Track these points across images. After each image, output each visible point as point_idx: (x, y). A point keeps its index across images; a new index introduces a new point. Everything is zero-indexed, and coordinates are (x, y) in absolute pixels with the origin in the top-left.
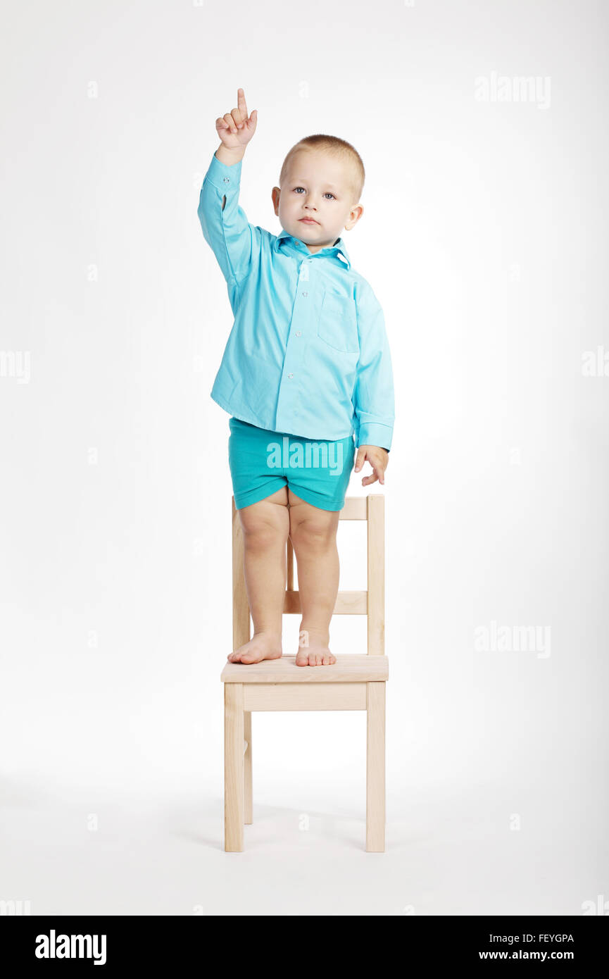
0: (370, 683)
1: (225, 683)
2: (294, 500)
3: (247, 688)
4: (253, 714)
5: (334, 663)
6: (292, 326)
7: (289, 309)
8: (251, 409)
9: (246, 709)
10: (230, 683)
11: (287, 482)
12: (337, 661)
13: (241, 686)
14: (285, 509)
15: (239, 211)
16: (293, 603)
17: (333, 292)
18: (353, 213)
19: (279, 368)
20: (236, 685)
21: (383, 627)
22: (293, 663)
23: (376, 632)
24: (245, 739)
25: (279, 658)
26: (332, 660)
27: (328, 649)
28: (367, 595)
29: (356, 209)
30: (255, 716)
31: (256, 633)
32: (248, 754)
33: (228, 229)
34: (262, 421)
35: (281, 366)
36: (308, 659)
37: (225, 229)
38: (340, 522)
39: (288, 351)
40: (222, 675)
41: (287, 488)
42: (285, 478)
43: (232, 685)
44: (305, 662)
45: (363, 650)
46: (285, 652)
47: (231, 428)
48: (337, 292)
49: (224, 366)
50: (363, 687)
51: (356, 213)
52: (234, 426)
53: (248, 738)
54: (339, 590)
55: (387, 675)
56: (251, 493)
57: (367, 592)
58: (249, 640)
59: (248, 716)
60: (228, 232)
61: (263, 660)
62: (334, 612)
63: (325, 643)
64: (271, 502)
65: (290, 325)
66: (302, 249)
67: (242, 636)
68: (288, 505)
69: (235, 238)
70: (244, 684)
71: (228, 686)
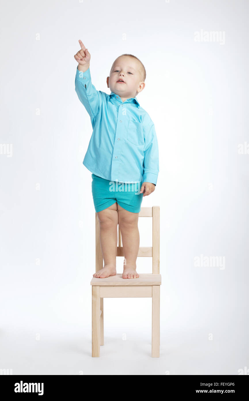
0: (153, 286)
1: (92, 286)
2: (120, 208)
3: (101, 288)
4: (104, 299)
5: (138, 277)
6: (116, 136)
7: (114, 128)
8: (100, 170)
9: (101, 297)
10: (94, 286)
11: (117, 201)
12: (139, 277)
13: (99, 287)
14: (116, 212)
15: (93, 87)
16: (120, 252)
17: (132, 120)
18: (140, 86)
19: (111, 154)
20: (97, 287)
21: (159, 262)
22: (121, 277)
23: (156, 264)
24: (101, 309)
25: (115, 275)
26: (137, 276)
27: (135, 271)
28: (152, 249)
29: (141, 84)
30: (105, 300)
31: (105, 265)
32: (102, 316)
33: (89, 97)
34: (105, 176)
35: (112, 153)
36: (127, 275)
37: (88, 97)
38: (139, 218)
39: (115, 147)
40: (91, 282)
41: (117, 204)
42: (115, 199)
43: (95, 287)
44: (126, 277)
45: (150, 271)
46: (118, 272)
47: (92, 178)
48: (134, 120)
49: (88, 151)
50: (151, 287)
51: (142, 86)
52: (94, 177)
53: (102, 309)
54: (140, 246)
55: (161, 283)
56: (101, 206)
57: (152, 247)
58: (102, 268)
59: (102, 300)
60: (90, 98)
61: (109, 276)
62: (138, 256)
63: (135, 268)
64: (110, 209)
65: (115, 135)
66: (119, 100)
67: (99, 266)
68: (117, 210)
69: (92, 100)
70: (100, 286)
71: (93, 287)
